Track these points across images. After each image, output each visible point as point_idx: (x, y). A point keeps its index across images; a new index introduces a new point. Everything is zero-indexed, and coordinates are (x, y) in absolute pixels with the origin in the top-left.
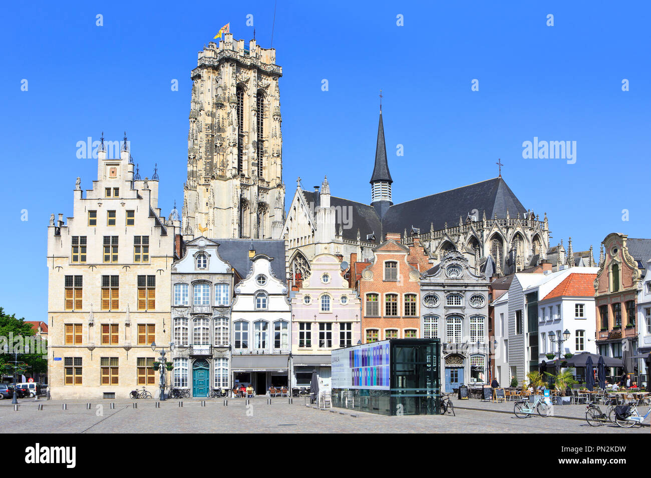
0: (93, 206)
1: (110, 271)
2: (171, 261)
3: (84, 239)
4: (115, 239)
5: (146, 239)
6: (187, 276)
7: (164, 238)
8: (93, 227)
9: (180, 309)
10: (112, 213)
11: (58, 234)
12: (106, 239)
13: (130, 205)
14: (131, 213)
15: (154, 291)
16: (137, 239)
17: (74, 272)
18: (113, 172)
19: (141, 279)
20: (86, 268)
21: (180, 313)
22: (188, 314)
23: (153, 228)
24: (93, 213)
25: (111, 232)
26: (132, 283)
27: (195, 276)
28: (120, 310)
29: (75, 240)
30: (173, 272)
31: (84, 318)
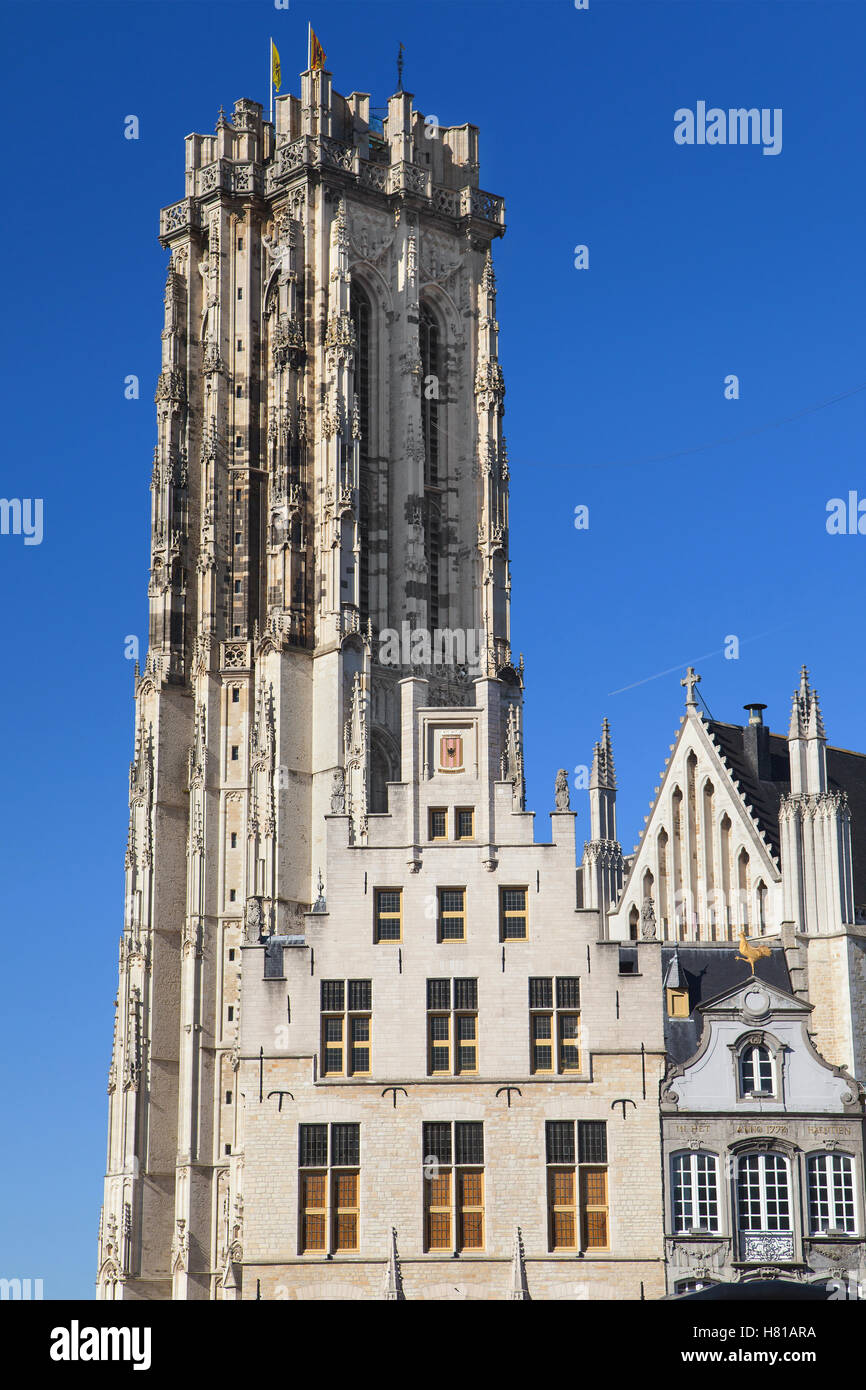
0: (392, 870)
1: (451, 1106)
2: (657, 1069)
3: (361, 991)
4: (467, 989)
5: (569, 989)
6: (711, 1122)
7: (631, 985)
8: (388, 946)
9: (694, 1247)
10: (450, 897)
11: (274, 974)
12: (436, 989)
13: (516, 868)
14: (511, 896)
15: (603, 1180)
16: (538, 989)
17: (330, 1108)
18: (451, 752)
19: (558, 1134)
20: (372, 1097)
21: (695, 1262)
22: (721, 1266)
23: (593, 948)
24: (386, 898)
25: (451, 963)
26: (529, 1153)
27: (738, 1123)
28: (488, 1249)
29: (330, 992)
30: (668, 1107)
31: (367, 1284)
